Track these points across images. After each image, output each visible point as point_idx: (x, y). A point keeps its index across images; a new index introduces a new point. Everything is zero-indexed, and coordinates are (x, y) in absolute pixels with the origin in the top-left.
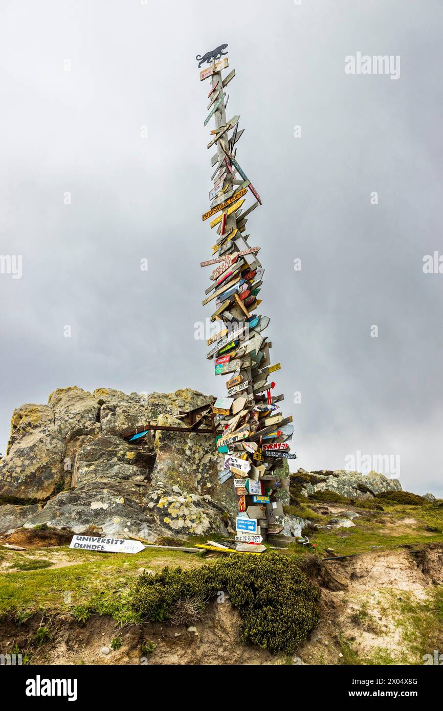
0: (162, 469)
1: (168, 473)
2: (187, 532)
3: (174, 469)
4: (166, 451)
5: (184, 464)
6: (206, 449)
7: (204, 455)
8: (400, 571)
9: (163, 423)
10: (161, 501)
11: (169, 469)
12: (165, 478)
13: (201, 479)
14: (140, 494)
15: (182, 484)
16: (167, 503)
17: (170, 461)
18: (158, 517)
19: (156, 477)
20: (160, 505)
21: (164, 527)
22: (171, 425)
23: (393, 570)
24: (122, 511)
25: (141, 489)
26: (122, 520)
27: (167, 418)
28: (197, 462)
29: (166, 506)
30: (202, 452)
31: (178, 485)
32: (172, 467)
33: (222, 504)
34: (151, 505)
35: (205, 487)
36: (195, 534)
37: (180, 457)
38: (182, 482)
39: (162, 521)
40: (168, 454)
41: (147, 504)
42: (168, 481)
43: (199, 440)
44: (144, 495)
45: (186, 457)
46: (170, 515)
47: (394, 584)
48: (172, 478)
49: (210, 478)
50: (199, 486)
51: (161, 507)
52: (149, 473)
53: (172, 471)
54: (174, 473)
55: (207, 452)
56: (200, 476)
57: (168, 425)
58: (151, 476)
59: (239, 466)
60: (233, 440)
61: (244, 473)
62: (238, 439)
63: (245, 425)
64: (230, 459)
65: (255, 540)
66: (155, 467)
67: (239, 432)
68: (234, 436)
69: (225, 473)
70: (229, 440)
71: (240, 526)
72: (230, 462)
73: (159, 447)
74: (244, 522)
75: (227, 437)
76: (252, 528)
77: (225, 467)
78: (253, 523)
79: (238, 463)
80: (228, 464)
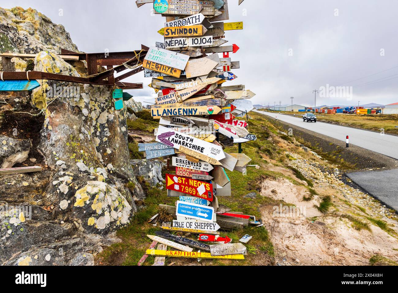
0: (59, 140)
1: (68, 144)
2: (115, 227)
3: (74, 137)
4: (58, 112)
5: (83, 129)
6: (102, 105)
7: (100, 113)
8: (302, 226)
9: (50, 66)
10: (78, 195)
11: (68, 140)
12: (64, 153)
13: (100, 144)
14: (37, 189)
15: (87, 158)
16: (89, 197)
17: (67, 127)
18: (80, 221)
19: (51, 153)
20: (78, 203)
21: (89, 233)
22: (61, 71)
23: (297, 226)
24: (27, 236)
25: (35, 178)
26: (36, 257)
27: (54, 59)
28: (94, 123)
29: (88, 202)
30: (98, 110)
31: (82, 160)
32: (71, 136)
33: (122, 171)
34: (64, 204)
35: (105, 154)
36: (122, 225)
37: (76, 117)
38: (86, 154)
39: (85, 225)
40: (61, 115)
41: (56, 204)
42: (69, 157)
43: (93, 94)
44: (44, 188)
45: (84, 118)
46: (94, 212)
47: (301, 238)
48: (73, 151)
49: (109, 142)
50: (99, 154)
51: (82, 205)
52: (35, 146)
53: (73, 141)
54: (74, 144)
55: (103, 110)
56: (98, 141)
57: (57, 72)
58: (39, 151)
59: (198, 149)
60: (186, 113)
61: (213, 160)
62: (197, 113)
63: (210, 97)
64: (173, 133)
65: (206, 227)
66: (45, 136)
67: (198, 104)
68: (188, 108)
69: (156, 147)
70: (177, 111)
71: (183, 211)
72: (173, 137)
73: (47, 105)
74: (190, 208)
75: (171, 107)
76: (206, 215)
77: (159, 141)
78: (208, 211)
79: (194, 143)
80: (167, 138)
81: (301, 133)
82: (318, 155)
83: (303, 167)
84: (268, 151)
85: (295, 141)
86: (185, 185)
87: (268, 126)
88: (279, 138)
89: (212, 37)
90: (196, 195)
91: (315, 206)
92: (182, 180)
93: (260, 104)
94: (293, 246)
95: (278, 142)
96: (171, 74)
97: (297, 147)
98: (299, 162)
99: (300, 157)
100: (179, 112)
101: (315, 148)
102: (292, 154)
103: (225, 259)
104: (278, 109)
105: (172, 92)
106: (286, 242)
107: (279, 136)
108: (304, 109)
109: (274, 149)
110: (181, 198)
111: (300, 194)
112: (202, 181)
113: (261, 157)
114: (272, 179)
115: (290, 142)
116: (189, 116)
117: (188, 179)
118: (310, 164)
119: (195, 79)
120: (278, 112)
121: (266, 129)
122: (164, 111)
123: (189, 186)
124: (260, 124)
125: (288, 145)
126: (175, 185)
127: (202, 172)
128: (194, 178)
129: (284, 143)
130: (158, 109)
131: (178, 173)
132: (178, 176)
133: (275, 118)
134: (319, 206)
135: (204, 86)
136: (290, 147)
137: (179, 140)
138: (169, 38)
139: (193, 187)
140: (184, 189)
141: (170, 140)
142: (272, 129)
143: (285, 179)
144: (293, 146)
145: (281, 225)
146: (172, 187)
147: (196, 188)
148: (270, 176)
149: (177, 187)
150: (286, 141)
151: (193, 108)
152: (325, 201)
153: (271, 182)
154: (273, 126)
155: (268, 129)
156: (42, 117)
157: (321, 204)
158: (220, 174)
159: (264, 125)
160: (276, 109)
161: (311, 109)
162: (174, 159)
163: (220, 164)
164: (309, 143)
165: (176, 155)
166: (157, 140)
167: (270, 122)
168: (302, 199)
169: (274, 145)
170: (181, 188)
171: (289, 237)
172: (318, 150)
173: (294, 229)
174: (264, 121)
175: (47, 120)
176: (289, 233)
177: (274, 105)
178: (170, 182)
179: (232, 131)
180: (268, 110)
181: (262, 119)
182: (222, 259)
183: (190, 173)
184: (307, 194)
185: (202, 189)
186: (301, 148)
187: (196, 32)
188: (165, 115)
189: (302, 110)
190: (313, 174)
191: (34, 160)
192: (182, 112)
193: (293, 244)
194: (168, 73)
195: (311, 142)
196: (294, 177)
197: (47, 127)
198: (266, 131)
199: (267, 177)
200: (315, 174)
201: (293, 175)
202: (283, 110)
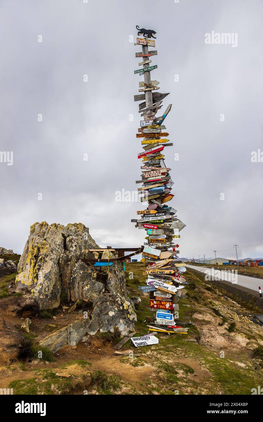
0: (113, 284)
1: (115, 286)
5: (117, 280)
7: (119, 273)
8: (215, 331)
9: (109, 255)
10: (124, 305)
11: (115, 284)
13: (120, 287)
16: (128, 306)
17: (114, 279)
18: (126, 315)
19: (111, 289)
20: (125, 308)
21: (129, 320)
22: (112, 257)
23: (212, 331)
25: (111, 298)
27: (110, 252)
29: (128, 308)
30: (119, 271)
31: (119, 293)
34: (121, 308)
38: (120, 291)
39: (127, 317)
40: (112, 274)
41: (119, 307)
42: (116, 291)
44: (114, 302)
45: (116, 275)
46: (129, 313)
47: (214, 337)
48: (116, 289)
52: (106, 286)
54: (117, 286)
58: (107, 288)
59: (166, 288)
60: (160, 273)
61: (172, 292)
62: (165, 273)
63: (169, 266)
64: (155, 281)
65: (170, 324)
66: (108, 283)
67: (165, 269)
68: (161, 271)
69: (147, 288)
70: (156, 272)
71: (159, 316)
72: (155, 283)
73: (109, 271)
74: (162, 315)
75: (154, 270)
76: (169, 318)
77: (149, 285)
78: (170, 316)
79: (164, 285)
80: (152, 284)
81: (224, 285)
82: (238, 304)
83: (222, 310)
84: (196, 298)
85: (218, 292)
86: (159, 305)
87: (195, 279)
88: (204, 289)
89: (169, 243)
90: (165, 309)
91: (226, 329)
92: (158, 302)
93: (185, 258)
94: (211, 341)
95: (204, 293)
96: (154, 258)
97: (219, 297)
98: (220, 307)
99: (221, 304)
100: (157, 272)
101: (236, 298)
102: (214, 302)
103: (180, 334)
104: (203, 263)
105: (154, 265)
106: (207, 340)
107: (204, 288)
108: (228, 262)
109: (200, 297)
110: (158, 310)
111: (216, 322)
112: (168, 302)
113: (191, 302)
114: (199, 313)
115: (213, 292)
116: (162, 274)
117: (161, 302)
118: (229, 309)
119: (163, 259)
120: (203, 266)
121: (192, 282)
122: (151, 272)
123: (161, 305)
124: (187, 277)
125: (211, 295)
126: (155, 305)
127: (167, 298)
128: (164, 301)
129: (208, 294)
130: (149, 271)
131: (157, 299)
132: (156, 301)
133: (200, 271)
134: (228, 328)
135: (168, 262)
136: (213, 297)
137: (158, 284)
138: (152, 243)
139: (163, 305)
140: (159, 307)
141: (154, 284)
142: (198, 281)
143: (207, 314)
144: (216, 296)
145: (204, 331)
146: (153, 307)
147: (165, 305)
148: (197, 311)
149: (155, 306)
150: (210, 292)
151: (163, 271)
152: (232, 326)
153: (198, 315)
154: (198, 279)
155: (194, 281)
156: (107, 275)
157: (229, 327)
158: (175, 298)
159: (191, 279)
160: (201, 262)
161: (235, 261)
162: (155, 293)
163: (175, 293)
164: (230, 294)
165: (155, 291)
166: (147, 284)
167: (196, 275)
168: (218, 325)
169: (200, 294)
170: (157, 306)
171: (209, 337)
172: (238, 300)
173: (211, 333)
174: (190, 274)
175: (109, 276)
176: (208, 335)
177: (198, 258)
178: (152, 304)
179: (179, 280)
180: (193, 263)
181: (188, 272)
182: (179, 334)
183: (162, 299)
184: (221, 322)
185: (168, 305)
186: (223, 298)
187: (163, 241)
188: (152, 274)
189: (226, 263)
190: (230, 316)
191: (107, 292)
192: (159, 273)
193: (211, 340)
194: (153, 257)
195: (232, 293)
196: (214, 314)
197: (109, 279)
198: (193, 283)
199: (195, 312)
200: (232, 316)
201: (213, 313)
202: (208, 263)
